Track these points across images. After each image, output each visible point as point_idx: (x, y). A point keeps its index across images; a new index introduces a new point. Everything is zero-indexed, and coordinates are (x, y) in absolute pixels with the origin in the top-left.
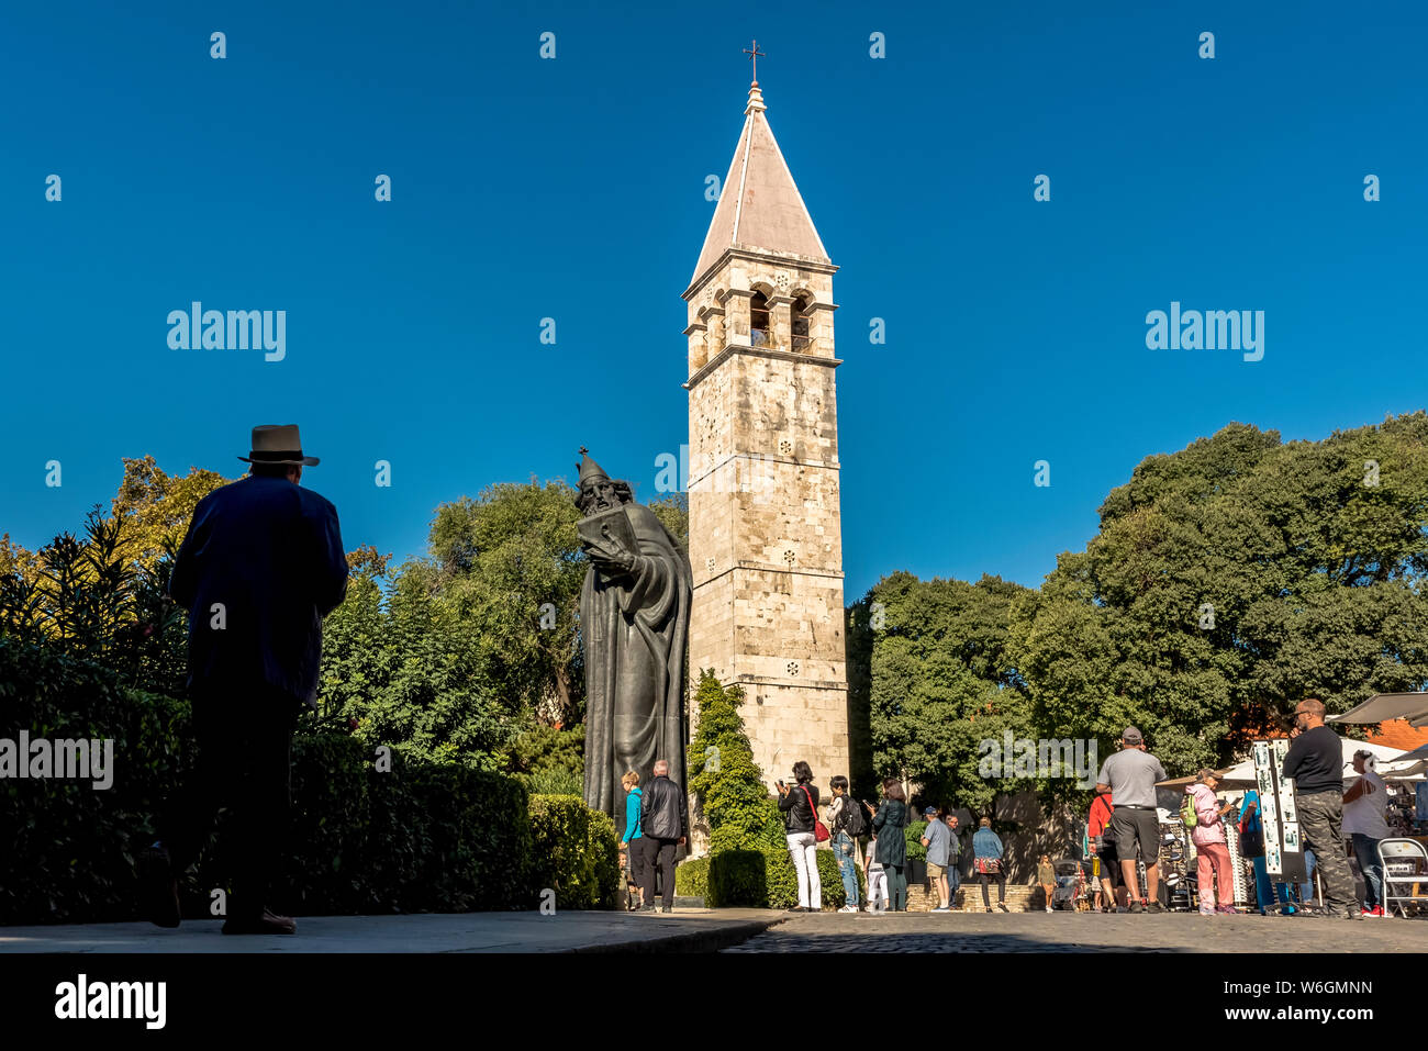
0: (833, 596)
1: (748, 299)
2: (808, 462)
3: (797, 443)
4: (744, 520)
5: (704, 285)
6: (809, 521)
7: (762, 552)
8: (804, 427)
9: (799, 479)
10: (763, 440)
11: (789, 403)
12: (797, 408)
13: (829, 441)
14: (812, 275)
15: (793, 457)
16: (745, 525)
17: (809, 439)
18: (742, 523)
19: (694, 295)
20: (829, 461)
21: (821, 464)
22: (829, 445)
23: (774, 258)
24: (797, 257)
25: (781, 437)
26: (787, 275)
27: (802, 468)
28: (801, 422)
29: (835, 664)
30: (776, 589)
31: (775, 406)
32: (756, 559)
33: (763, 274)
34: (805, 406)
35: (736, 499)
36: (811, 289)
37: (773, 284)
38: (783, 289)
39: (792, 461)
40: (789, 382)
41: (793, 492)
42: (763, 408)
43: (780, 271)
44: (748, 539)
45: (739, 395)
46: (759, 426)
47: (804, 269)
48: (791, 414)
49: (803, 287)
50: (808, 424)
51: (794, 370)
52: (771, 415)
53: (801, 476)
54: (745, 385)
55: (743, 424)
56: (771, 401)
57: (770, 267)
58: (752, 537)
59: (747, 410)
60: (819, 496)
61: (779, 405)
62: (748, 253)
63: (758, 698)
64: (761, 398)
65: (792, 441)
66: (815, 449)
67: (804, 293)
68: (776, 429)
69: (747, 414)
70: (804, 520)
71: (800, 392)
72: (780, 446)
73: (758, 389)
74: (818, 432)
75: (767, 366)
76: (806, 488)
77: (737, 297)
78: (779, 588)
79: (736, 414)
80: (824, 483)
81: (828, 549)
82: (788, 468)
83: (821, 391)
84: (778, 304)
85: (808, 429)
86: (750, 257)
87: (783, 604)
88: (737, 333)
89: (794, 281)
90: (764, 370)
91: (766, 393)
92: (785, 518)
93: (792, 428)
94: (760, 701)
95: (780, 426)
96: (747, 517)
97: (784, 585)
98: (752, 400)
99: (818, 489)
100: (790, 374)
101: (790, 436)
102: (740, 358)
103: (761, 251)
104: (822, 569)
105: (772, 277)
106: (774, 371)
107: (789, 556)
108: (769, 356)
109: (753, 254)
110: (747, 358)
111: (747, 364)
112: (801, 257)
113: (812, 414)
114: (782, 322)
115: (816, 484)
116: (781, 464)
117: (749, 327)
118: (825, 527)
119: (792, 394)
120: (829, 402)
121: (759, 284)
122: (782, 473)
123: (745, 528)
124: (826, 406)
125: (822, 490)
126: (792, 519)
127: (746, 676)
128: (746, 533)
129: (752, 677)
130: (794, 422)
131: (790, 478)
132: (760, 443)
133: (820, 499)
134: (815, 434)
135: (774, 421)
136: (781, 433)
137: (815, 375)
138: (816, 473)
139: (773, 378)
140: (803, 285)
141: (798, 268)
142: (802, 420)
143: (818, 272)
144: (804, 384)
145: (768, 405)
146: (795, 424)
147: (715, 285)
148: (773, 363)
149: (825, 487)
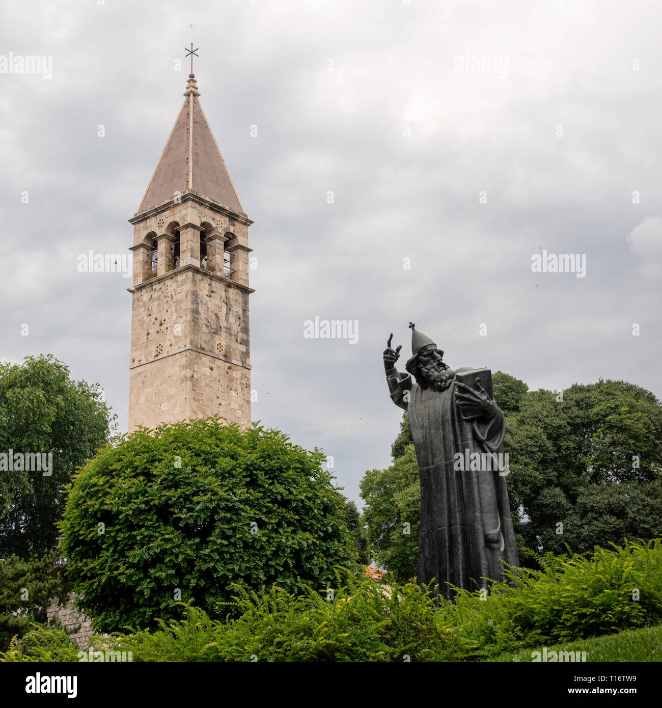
1: (199, 233)
2: (234, 361)
3: (227, 346)
4: (194, 399)
5: (155, 215)
6: (233, 405)
8: (231, 335)
9: (228, 373)
10: (207, 340)
11: (222, 315)
12: (227, 320)
13: (245, 347)
14: (237, 224)
15: (225, 356)
16: (194, 402)
17: (235, 345)
18: (192, 401)
19: (141, 221)
20: (245, 362)
21: (241, 364)
22: (245, 351)
23: (216, 206)
24: (227, 208)
25: (217, 339)
26: (222, 220)
27: (229, 364)
28: (228, 329)
31: (214, 316)
33: (209, 217)
34: (232, 319)
35: (189, 382)
36: (236, 234)
37: (214, 225)
38: (220, 231)
39: (223, 358)
40: (222, 300)
41: (224, 382)
42: (207, 316)
43: (218, 217)
44: (197, 414)
45: (192, 303)
46: (204, 329)
47: (233, 218)
48: (223, 323)
49: (232, 231)
50: (233, 333)
51: (226, 291)
52: (212, 322)
53: (229, 371)
54: (196, 296)
55: (195, 326)
56: (212, 312)
57: (212, 212)
58: (199, 413)
59: (197, 316)
60: (239, 387)
61: (216, 315)
62: (200, 199)
64: (206, 309)
65: (223, 343)
66: (237, 352)
67: (230, 237)
68: (214, 333)
69: (197, 319)
70: (229, 404)
71: (229, 309)
72: (216, 347)
73: (204, 301)
74: (239, 340)
75: (210, 285)
76: (231, 380)
77: (193, 229)
79: (189, 317)
80: (242, 379)
82: (220, 363)
83: (241, 310)
84: (217, 240)
85: (233, 336)
86: (201, 202)
88: (192, 256)
89: (225, 226)
90: (207, 287)
91: (209, 304)
92: (219, 401)
93: (223, 334)
95: (217, 331)
96: (196, 397)
98: (200, 310)
99: (238, 382)
100: (223, 293)
101: (222, 340)
102: (193, 276)
103: (207, 199)
105: (213, 219)
106: (214, 290)
108: (211, 278)
109: (203, 200)
110: (199, 277)
111: (198, 281)
112: (230, 209)
114: (218, 254)
115: (237, 378)
116: (217, 360)
117: (199, 253)
118: (242, 412)
119: (224, 309)
121: (203, 224)
122: (218, 367)
123: (195, 404)
124: (244, 321)
125: (241, 383)
126: (223, 403)
128: (195, 409)
130: (224, 330)
131: (223, 372)
132: (205, 342)
133: (239, 390)
134: (237, 341)
135: (213, 327)
136: (217, 336)
137: (237, 297)
138: (237, 371)
139: (213, 295)
140: (232, 229)
141: (229, 217)
142: (230, 329)
143: (241, 222)
144: (232, 303)
145: (210, 314)
146: (226, 332)
147: (168, 217)
148: (214, 283)
149: (242, 381)
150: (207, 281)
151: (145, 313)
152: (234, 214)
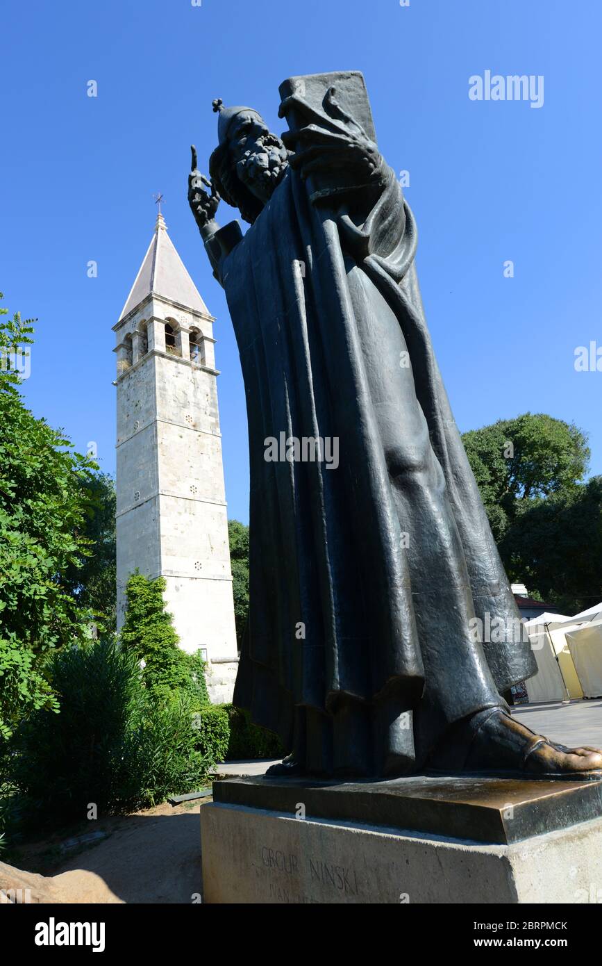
0: (221, 517)
1: (164, 325)
2: (203, 430)
3: (196, 418)
4: (164, 463)
5: (130, 319)
6: (205, 467)
7: (176, 485)
8: (199, 408)
9: (198, 440)
10: (175, 412)
11: (190, 391)
12: (195, 396)
13: (214, 419)
14: (201, 320)
15: (194, 426)
16: (165, 466)
17: (203, 416)
19: (121, 327)
20: (215, 431)
21: (211, 432)
22: (214, 421)
23: (179, 304)
24: (191, 307)
25: (186, 412)
26: (187, 316)
27: (199, 433)
28: (197, 405)
29: (224, 563)
30: (186, 511)
31: (182, 393)
32: (172, 489)
33: (173, 312)
34: (200, 396)
35: (158, 448)
36: (200, 328)
37: (179, 320)
38: (185, 324)
39: (193, 428)
40: (189, 380)
41: (195, 448)
42: (174, 393)
43: (182, 313)
44: (167, 476)
45: (159, 382)
46: (173, 403)
47: (196, 316)
48: (191, 399)
49: (196, 326)
50: (202, 407)
51: (192, 373)
52: (179, 398)
53: (199, 438)
54: (162, 377)
55: (162, 400)
56: (180, 389)
57: (176, 310)
58: (170, 475)
59: (164, 393)
60: (210, 452)
61: (184, 392)
62: (164, 298)
63: (176, 587)
64: (173, 387)
65: (192, 415)
66: (207, 423)
67: (196, 331)
68: (183, 407)
69: (165, 395)
70: (201, 467)
71: (196, 387)
72: (185, 418)
73: (171, 381)
74: (208, 414)
75: (176, 367)
76: (202, 446)
77: (158, 322)
78: (188, 510)
80: (213, 445)
81: (216, 486)
82: (190, 432)
83: (209, 388)
84: (182, 332)
85: (202, 410)
86: (164, 301)
87: (191, 521)
88: (157, 344)
89: (189, 321)
90: (174, 369)
91: (176, 383)
92: (190, 464)
93: (192, 407)
94: (177, 589)
95: (185, 405)
96: (166, 461)
97: (190, 508)
98: (167, 386)
99: (209, 447)
100: (191, 376)
101: (191, 411)
102: (160, 359)
103: (170, 299)
104: (214, 499)
105: (178, 315)
106: (180, 371)
107: (193, 489)
108: (177, 361)
109: (166, 299)
110: (165, 360)
111: (163, 364)
112: (194, 308)
113: (204, 403)
114: (184, 343)
115: (208, 445)
116: (186, 429)
117: (165, 342)
118: (215, 473)
119: (192, 387)
120: (214, 396)
121: (169, 319)
122: (187, 435)
123: (165, 468)
124: (212, 398)
125: (211, 448)
126: (194, 465)
127: (167, 571)
128: (166, 471)
129: (172, 572)
130: (193, 404)
131: (192, 439)
132: (173, 414)
133: (211, 455)
134: (206, 413)
135: (181, 402)
136: (186, 410)
137: (204, 378)
138: (207, 438)
139: (179, 375)
140: (196, 325)
141: (193, 314)
142: (198, 404)
143: (204, 319)
144: (199, 382)
145: (177, 391)
146: (194, 406)
147: (138, 318)
148: (180, 365)
149: (214, 447)
150: (173, 363)
151: (126, 399)
152: (198, 312)
